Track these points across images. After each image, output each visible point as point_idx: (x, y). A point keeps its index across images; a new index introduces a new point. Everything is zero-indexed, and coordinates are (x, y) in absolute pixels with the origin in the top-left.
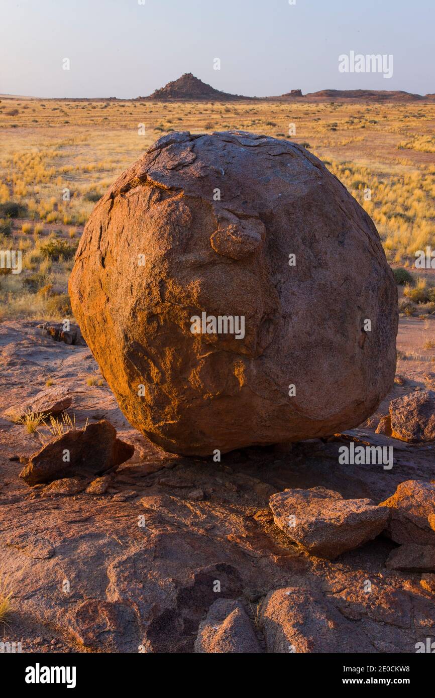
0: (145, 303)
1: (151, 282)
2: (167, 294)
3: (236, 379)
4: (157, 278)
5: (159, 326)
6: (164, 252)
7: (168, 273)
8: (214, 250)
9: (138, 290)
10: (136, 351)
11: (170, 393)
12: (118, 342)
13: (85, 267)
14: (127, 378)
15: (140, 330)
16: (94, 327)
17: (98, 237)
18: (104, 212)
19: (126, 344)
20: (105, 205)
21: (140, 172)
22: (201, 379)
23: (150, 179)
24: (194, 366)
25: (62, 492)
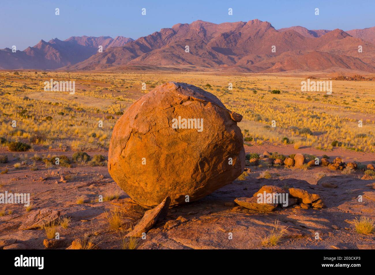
0: (214, 141)
1: (219, 133)
2: (224, 136)
4: (221, 131)
5: (217, 149)
6: (223, 122)
7: (225, 129)
8: (233, 120)
9: (212, 137)
10: (204, 161)
11: (208, 174)
12: (195, 159)
13: (156, 135)
14: (192, 173)
15: (209, 152)
16: (174, 157)
17: (168, 122)
18: (167, 113)
19: (201, 159)
20: (165, 110)
21: (186, 96)
22: (222, 166)
23: (195, 98)
24: (221, 162)
25: (176, 225)
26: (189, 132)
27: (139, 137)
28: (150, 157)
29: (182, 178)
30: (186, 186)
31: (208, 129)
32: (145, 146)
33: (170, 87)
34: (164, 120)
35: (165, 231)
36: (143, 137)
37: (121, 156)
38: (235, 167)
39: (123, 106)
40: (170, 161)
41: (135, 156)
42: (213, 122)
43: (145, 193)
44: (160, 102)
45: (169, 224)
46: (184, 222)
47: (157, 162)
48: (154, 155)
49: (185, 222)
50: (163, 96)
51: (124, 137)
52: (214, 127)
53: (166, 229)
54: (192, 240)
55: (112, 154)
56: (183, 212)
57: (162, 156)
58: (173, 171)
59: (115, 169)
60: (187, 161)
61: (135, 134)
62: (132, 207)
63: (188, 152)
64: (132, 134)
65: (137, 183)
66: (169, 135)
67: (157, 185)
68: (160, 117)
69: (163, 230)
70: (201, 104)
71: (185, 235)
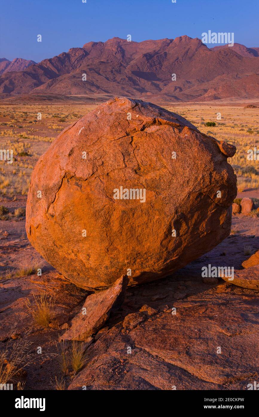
0: (198, 188)
1: (205, 175)
2: (213, 180)
3: (219, 221)
4: (208, 172)
5: (201, 200)
6: (210, 157)
7: (214, 168)
8: (223, 154)
9: (195, 181)
10: (180, 219)
11: (185, 239)
12: (167, 217)
13: (104, 181)
14: (163, 238)
15: (189, 205)
16: (134, 214)
17: (122, 159)
18: (120, 145)
19: (176, 216)
20: (118, 141)
21: (150, 118)
22: (206, 225)
23: (165, 121)
24: (204, 220)
25: (141, 320)
26: (158, 174)
27: (77, 184)
28: (96, 216)
29: (146, 246)
30: (151, 258)
31: (188, 169)
32: (88, 198)
33: (122, 105)
34: (116, 156)
35: (126, 331)
36: (84, 184)
37: (47, 214)
38: (223, 227)
39: (27, 145)
40: (127, 222)
41: (72, 214)
42: (195, 158)
43: (86, 268)
44: (109, 128)
45: (130, 320)
46: (152, 315)
47: (107, 223)
48: (102, 212)
49: (155, 314)
50: (112, 118)
51: (51, 185)
52: (197, 166)
53: (127, 328)
54: (179, 353)
55: (33, 212)
56: (144, 296)
57: (115, 213)
58: (132, 236)
59: (37, 234)
60: (155, 220)
61: (69, 180)
62: (62, 286)
63: (157, 206)
64: (65, 180)
65: (73, 254)
66: (126, 180)
67: (106, 258)
68: (110, 152)
69: (123, 331)
70: (173, 129)
71: (164, 341)
